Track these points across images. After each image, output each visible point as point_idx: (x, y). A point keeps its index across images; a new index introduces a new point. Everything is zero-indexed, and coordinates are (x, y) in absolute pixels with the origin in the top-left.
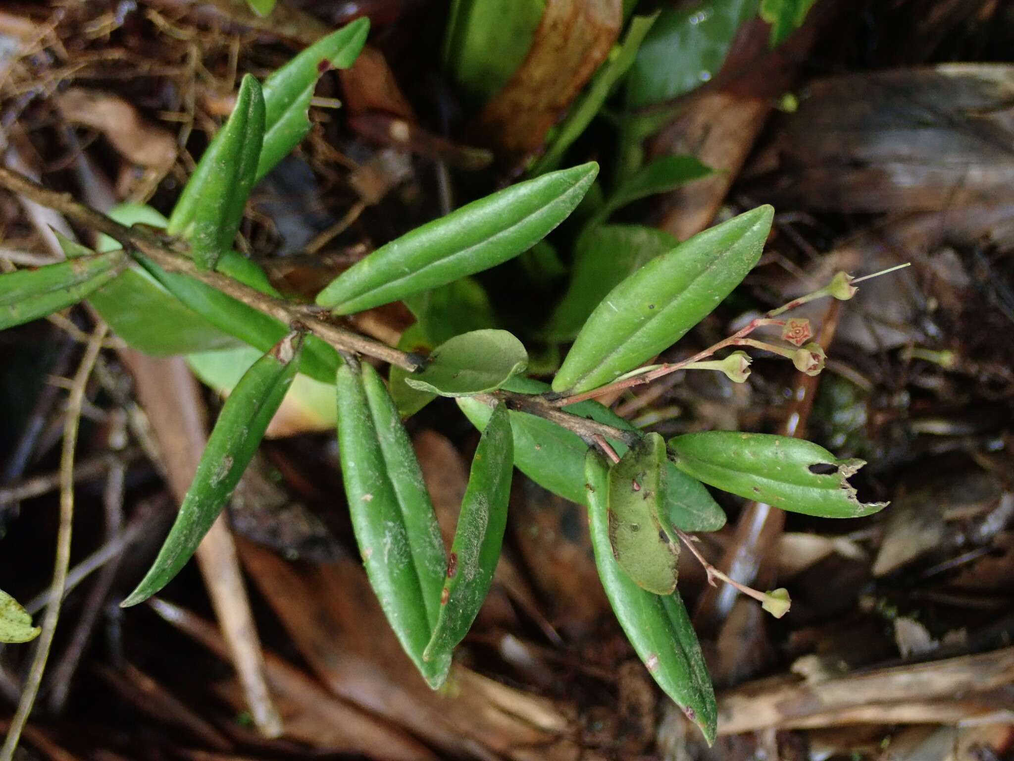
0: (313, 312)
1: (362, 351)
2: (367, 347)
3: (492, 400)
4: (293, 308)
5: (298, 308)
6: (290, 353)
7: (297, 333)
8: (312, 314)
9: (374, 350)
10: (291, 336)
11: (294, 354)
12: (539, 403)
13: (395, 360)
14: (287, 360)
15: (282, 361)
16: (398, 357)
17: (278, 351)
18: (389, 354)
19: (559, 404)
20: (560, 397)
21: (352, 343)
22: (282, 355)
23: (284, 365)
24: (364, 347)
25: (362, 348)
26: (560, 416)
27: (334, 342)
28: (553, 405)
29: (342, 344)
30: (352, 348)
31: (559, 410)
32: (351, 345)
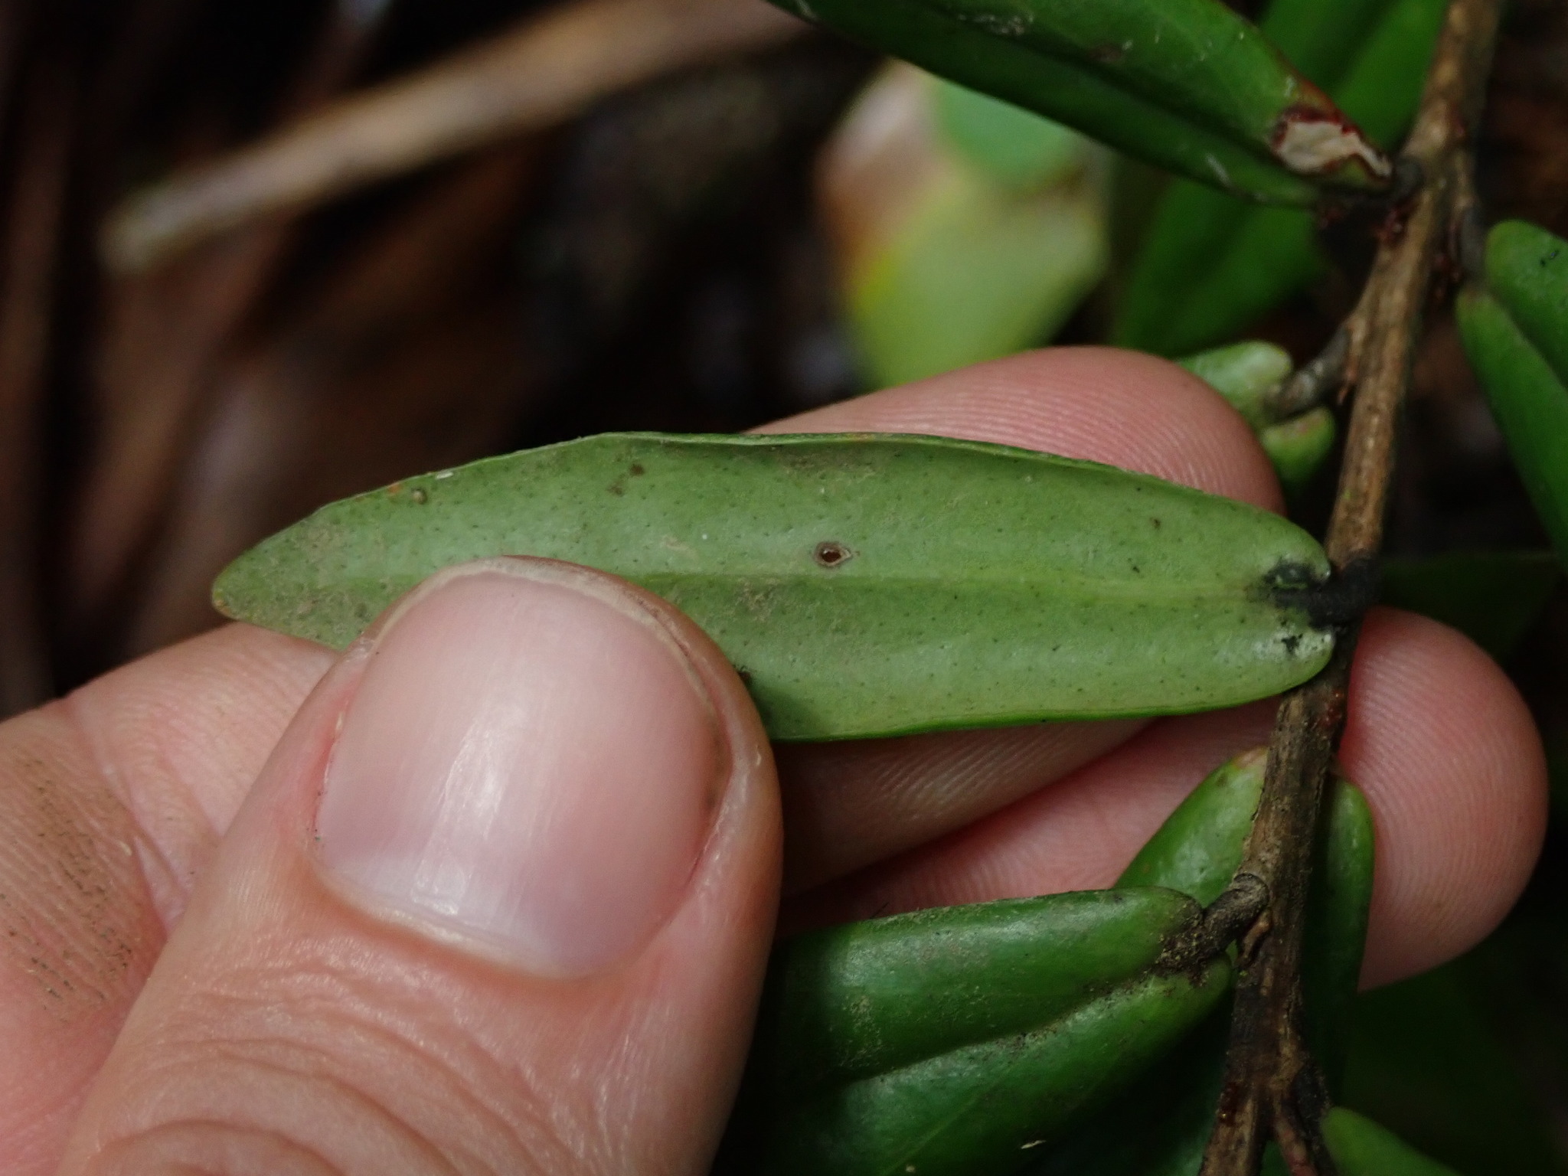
0: (1458, 234)
1: (1361, 405)
2: (1375, 420)
3: (1260, 881)
4: (1460, 163)
5: (1463, 180)
6: (1307, 161)
7: (1382, 178)
8: (1453, 228)
9: (1371, 443)
10: (1369, 155)
11: (1307, 177)
12: (1279, 1054)
13: (1347, 519)
14: (1284, 150)
15: (1280, 133)
16: (1360, 528)
17: (1311, 116)
18: (1366, 495)
19: (1285, 1132)
20: (1309, 1130)
21: (1379, 369)
22: (1301, 131)
23: (1267, 140)
24: (1372, 410)
25: (1369, 401)
26: (1240, 1141)
27: (1374, 311)
28: (1278, 1108)
29: (1374, 336)
30: (1363, 371)
31: (1264, 1134)
32: (1373, 364)
